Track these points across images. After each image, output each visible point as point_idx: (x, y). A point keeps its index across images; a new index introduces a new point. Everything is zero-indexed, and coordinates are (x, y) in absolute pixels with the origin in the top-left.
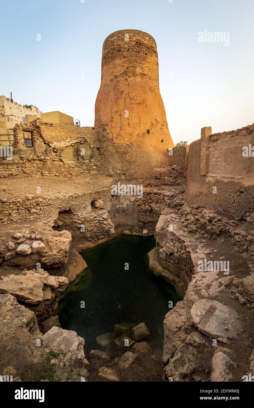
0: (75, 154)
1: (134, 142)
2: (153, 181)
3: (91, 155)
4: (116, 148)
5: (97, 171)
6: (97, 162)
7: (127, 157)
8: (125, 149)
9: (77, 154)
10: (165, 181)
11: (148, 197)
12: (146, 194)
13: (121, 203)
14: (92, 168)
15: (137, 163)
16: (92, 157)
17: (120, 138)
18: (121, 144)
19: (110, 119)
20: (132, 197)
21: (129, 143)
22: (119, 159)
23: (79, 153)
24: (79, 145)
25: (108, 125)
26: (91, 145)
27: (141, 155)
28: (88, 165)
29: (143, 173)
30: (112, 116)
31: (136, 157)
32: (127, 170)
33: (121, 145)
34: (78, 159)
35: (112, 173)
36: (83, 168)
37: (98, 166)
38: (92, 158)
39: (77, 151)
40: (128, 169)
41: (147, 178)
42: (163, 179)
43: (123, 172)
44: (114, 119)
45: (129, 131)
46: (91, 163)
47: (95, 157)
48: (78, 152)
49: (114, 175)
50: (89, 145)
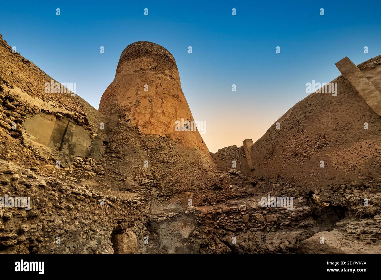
0: (58, 136)
1: (171, 136)
2: (212, 193)
3: (89, 149)
4: (143, 141)
5: (96, 181)
6: (99, 164)
7: (163, 156)
8: (158, 143)
9: (60, 138)
10: (231, 191)
11: (215, 223)
12: (210, 217)
13: (162, 245)
14: (86, 174)
15: (180, 164)
16: (90, 153)
17: (149, 127)
18: (151, 135)
19: (134, 103)
20: (184, 229)
21: (164, 136)
22: (148, 158)
23: (66, 137)
24: (70, 123)
25: (130, 110)
26: (93, 132)
27: (185, 153)
28: (80, 165)
29: (193, 180)
30: (137, 100)
31: (177, 154)
32: (163, 177)
33: (151, 137)
34: (60, 149)
35: (133, 184)
36: (68, 169)
37: (100, 172)
38: (90, 155)
39: (63, 133)
40: (164, 175)
41: (201, 189)
42: (226, 189)
43: (155, 180)
44: (140, 104)
45: (164, 120)
46: (86, 164)
47: (97, 155)
48: (65, 134)
49: (135, 188)
50: (89, 132)
